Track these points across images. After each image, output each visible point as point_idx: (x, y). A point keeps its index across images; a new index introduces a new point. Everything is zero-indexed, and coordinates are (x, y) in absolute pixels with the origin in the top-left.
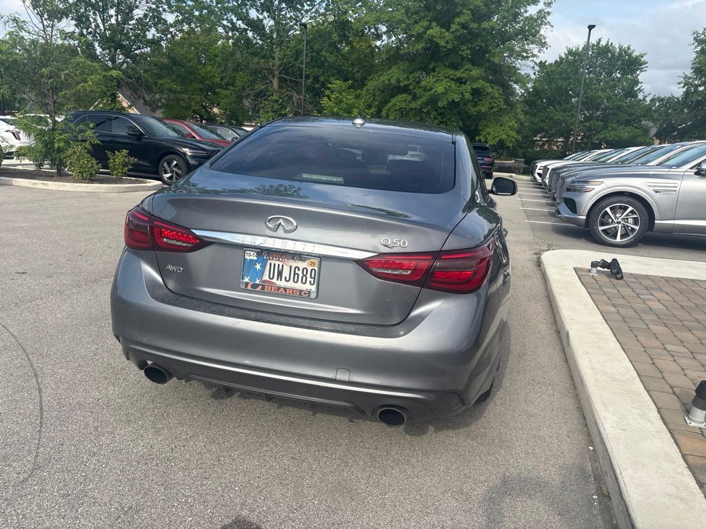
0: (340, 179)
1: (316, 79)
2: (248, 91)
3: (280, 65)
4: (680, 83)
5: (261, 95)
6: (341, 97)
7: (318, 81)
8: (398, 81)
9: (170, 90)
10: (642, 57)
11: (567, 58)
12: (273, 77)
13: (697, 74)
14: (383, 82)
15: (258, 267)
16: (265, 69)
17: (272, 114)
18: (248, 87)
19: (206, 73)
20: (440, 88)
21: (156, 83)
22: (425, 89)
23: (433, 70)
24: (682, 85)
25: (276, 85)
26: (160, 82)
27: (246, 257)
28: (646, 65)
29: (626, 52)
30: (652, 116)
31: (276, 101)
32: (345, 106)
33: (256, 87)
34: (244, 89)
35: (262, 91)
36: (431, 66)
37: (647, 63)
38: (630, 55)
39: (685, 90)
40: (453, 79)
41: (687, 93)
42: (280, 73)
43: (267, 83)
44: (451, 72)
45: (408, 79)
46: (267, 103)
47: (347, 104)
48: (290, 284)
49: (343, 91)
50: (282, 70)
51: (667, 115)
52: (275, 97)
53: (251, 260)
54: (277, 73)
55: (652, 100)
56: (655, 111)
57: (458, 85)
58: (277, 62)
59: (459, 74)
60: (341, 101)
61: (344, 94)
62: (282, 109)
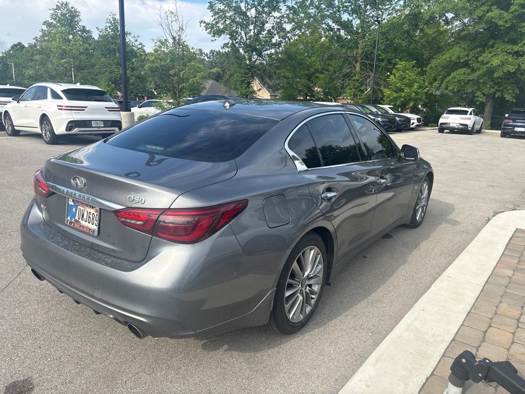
1: (389, 61)
2: (337, 74)
3: (362, 53)
5: (347, 76)
6: (404, 74)
7: (390, 63)
8: (459, 57)
9: (284, 77)
12: (356, 62)
14: (445, 59)
15: (74, 210)
16: (351, 57)
17: (353, 90)
18: (338, 71)
19: (310, 63)
20: (496, 62)
21: (275, 73)
22: (483, 63)
23: (492, 46)
25: (358, 69)
26: (278, 71)
27: (70, 203)
31: (358, 80)
32: (407, 81)
33: (344, 70)
34: (335, 72)
35: (347, 73)
36: (490, 43)
40: (509, 53)
42: (361, 59)
43: (352, 67)
44: (510, 47)
45: (468, 55)
46: (350, 82)
47: (409, 80)
48: (86, 224)
49: (407, 70)
50: (363, 57)
52: (356, 77)
53: (71, 205)
54: (359, 59)
57: (516, 57)
58: (360, 51)
59: (516, 48)
60: (405, 78)
61: (407, 72)
62: (361, 85)
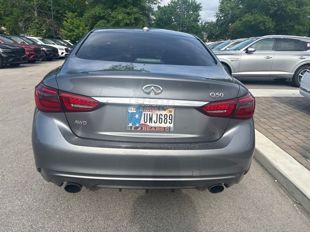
0: (159, 61)
1: (58, 12)
2: (21, 18)
3: (38, 5)
4: (215, 16)
5: (28, 19)
6: (73, 21)
7: (59, 13)
8: (100, 13)
10: (200, 4)
11: (171, 4)
12: (34, 11)
13: (221, 12)
14: (92, 14)
15: (137, 116)
16: (29, 7)
17: (36, 30)
18: (21, 16)
20: (120, 17)
22: (113, 17)
23: (116, 8)
24: (216, 17)
25: (36, 15)
27: (129, 111)
28: (202, 8)
29: (194, 2)
30: (205, 30)
31: (38, 23)
32: (76, 25)
33: (25, 16)
34: (18, 17)
35: (29, 18)
36: (115, 6)
37: (202, 7)
38: (195, 4)
39: (217, 19)
40: (125, 13)
41: (218, 20)
42: (38, 9)
43: (31, 14)
44: (124, 9)
45: (104, 12)
46: (32, 24)
47: (76, 24)
48: (158, 125)
49: (74, 18)
50: (38, 7)
51: (211, 29)
52: (36, 21)
53: (132, 113)
54: (36, 8)
55: (205, 23)
56: (206, 28)
57: (128, 15)
58: (35, 3)
59: (128, 10)
60: (73, 23)
61: (74, 19)
62: (41, 27)
